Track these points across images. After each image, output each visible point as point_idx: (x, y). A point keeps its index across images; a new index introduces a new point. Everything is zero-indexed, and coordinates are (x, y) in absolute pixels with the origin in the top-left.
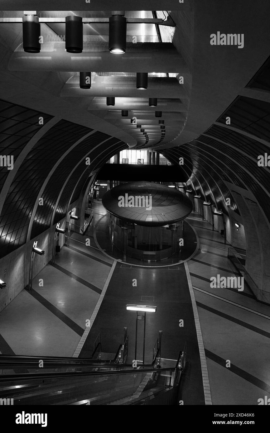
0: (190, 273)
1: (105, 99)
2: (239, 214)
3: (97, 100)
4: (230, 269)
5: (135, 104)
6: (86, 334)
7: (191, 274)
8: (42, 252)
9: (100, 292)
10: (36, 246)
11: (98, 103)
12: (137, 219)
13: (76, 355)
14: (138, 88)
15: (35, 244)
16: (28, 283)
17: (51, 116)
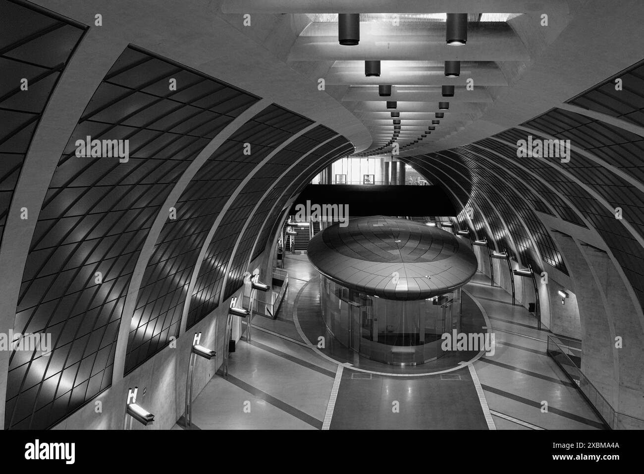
0: (481, 385)
2: (567, 273)
3: (340, 66)
4: (554, 376)
7: (484, 387)
8: (210, 354)
9: (318, 424)
10: (198, 343)
11: (343, 73)
12: (380, 287)
14: (449, 42)
15: (197, 338)
16: (182, 412)
17: (257, 99)
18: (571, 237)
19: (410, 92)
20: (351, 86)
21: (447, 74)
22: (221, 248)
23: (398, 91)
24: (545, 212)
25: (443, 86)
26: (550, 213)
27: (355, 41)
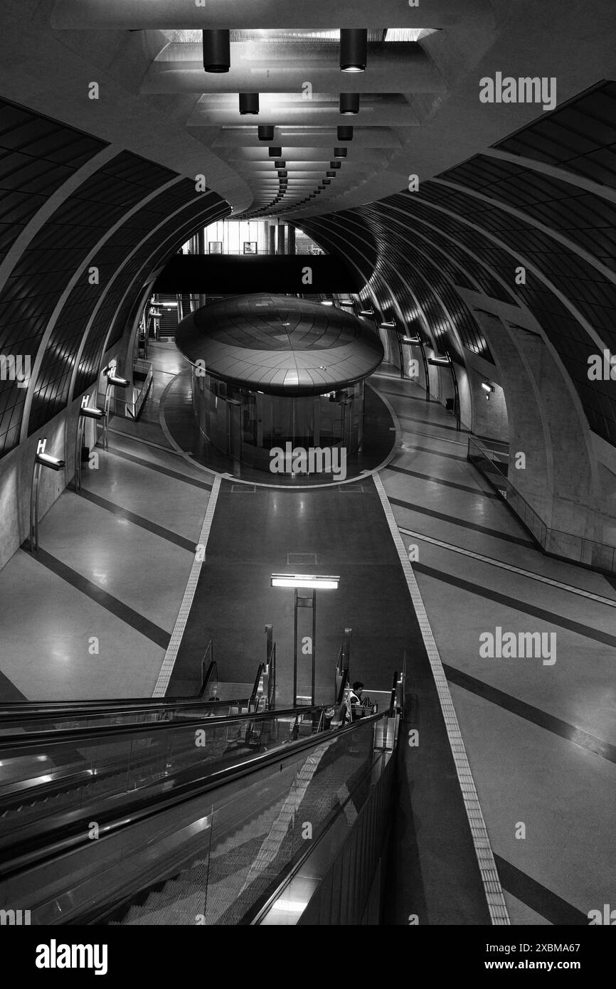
0: (388, 497)
2: (492, 361)
3: (208, 101)
4: (476, 486)
6: (175, 642)
7: (392, 501)
8: (59, 465)
9: (192, 547)
10: (43, 451)
11: (211, 110)
13: (160, 692)
15: (42, 445)
17: (104, 144)
18: (497, 317)
19: (297, 136)
20: (224, 127)
21: (343, 111)
22: (68, 335)
23: (283, 134)
24: (467, 287)
25: (338, 127)
26: (473, 288)
27: (225, 67)
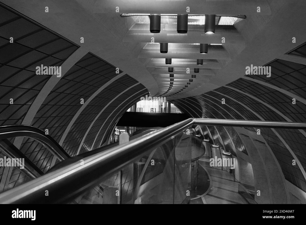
1: (164, 60)
2: (247, 154)
5: (182, 63)
11: (155, 62)
14: (201, 53)
17: (121, 72)
18: (249, 137)
20: (156, 68)
22: (90, 138)
23: (176, 70)
27: (166, 52)
